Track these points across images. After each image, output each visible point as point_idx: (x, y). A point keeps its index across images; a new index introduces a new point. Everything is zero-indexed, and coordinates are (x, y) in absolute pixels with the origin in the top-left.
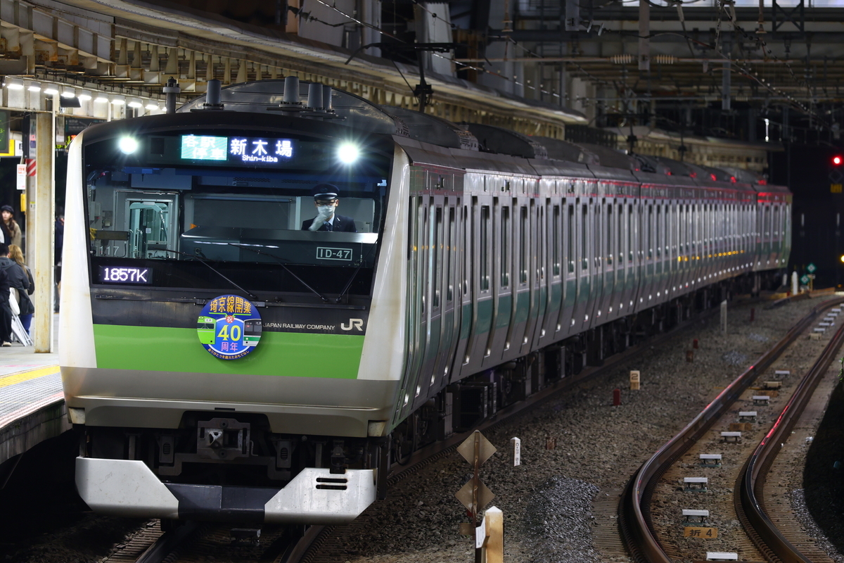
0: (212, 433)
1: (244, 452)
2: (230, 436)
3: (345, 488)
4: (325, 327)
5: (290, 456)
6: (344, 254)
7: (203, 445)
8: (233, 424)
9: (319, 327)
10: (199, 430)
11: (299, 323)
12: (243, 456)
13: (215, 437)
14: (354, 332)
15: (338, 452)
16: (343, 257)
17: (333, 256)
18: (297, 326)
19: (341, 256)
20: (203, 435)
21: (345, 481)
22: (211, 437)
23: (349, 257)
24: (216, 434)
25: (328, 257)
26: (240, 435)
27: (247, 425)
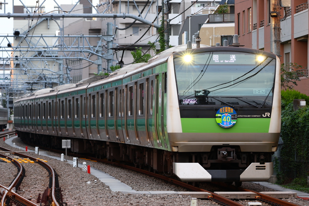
0: (223, 152)
1: (233, 158)
2: (229, 153)
3: (265, 169)
4: (257, 116)
5: (246, 159)
6: (262, 92)
7: (219, 157)
8: (229, 149)
9: (256, 116)
10: (218, 152)
11: (249, 115)
12: (233, 160)
13: (225, 154)
14: (267, 117)
15: (262, 157)
16: (262, 93)
17: (259, 92)
18: (248, 116)
19: (261, 92)
20: (219, 153)
21: (265, 167)
22: (223, 154)
23: (264, 92)
24: (225, 153)
25: (257, 93)
26: (232, 153)
27: (234, 149)
